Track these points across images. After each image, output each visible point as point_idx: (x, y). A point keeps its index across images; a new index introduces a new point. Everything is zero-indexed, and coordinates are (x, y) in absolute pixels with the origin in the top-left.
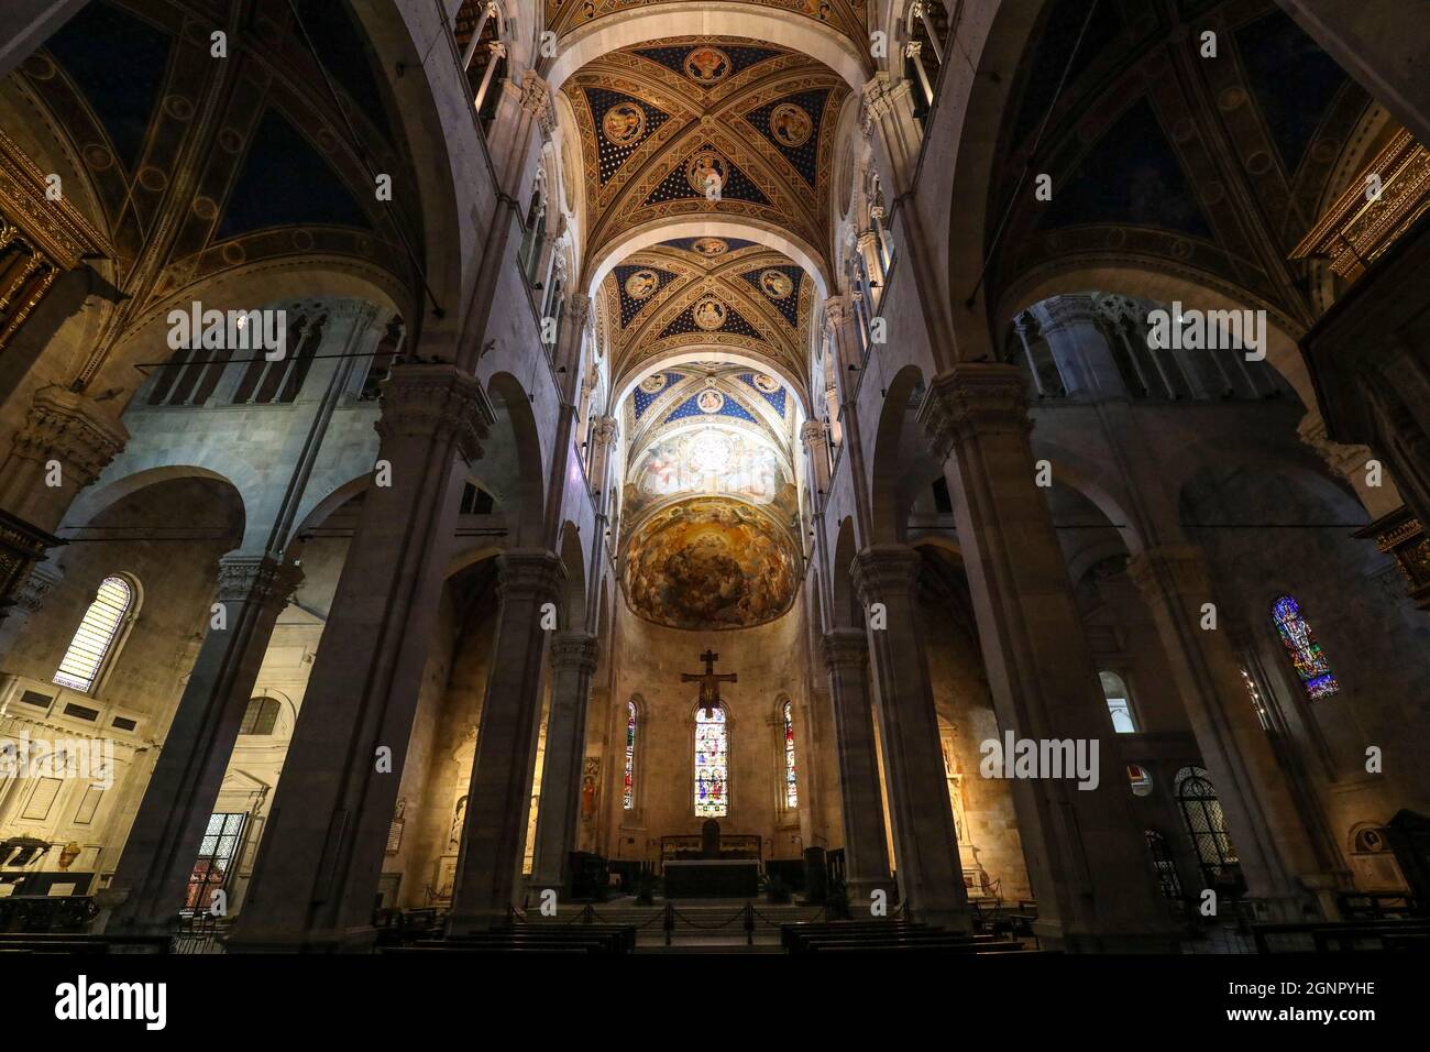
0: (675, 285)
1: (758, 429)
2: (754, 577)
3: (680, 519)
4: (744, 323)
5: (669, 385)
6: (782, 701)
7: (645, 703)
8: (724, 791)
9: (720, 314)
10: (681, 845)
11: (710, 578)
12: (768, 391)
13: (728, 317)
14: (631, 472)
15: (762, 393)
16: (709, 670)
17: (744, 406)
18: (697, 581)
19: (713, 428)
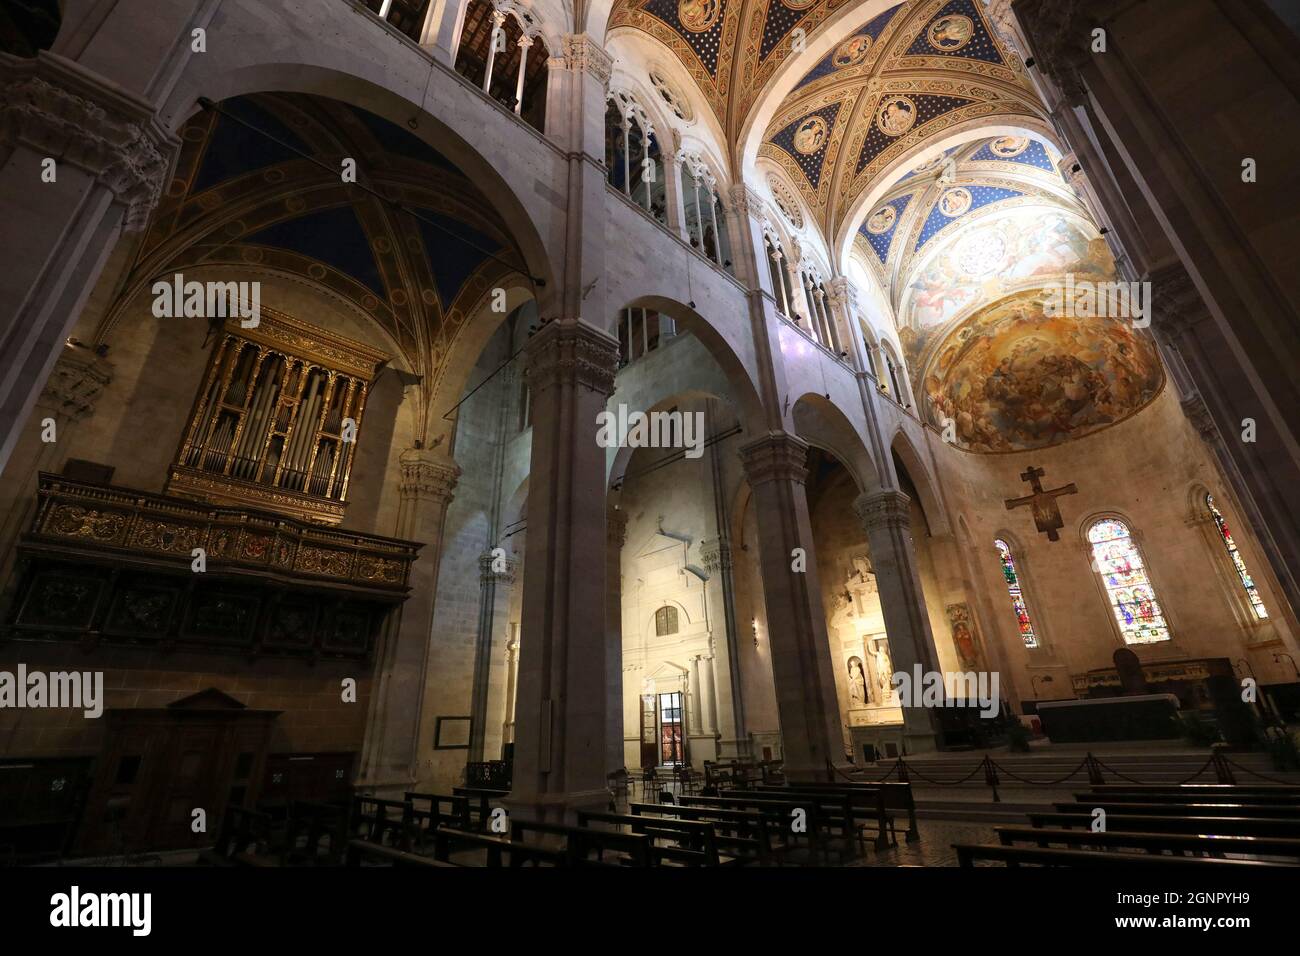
0: (844, 114)
1: (1026, 200)
2: (1104, 363)
3: (976, 340)
4: (939, 100)
5: (900, 211)
6: (1198, 494)
7: (1015, 537)
8: (1157, 611)
9: (907, 109)
10: (1095, 680)
11: (1048, 386)
12: (1014, 154)
13: (917, 107)
14: (901, 317)
15: (1010, 159)
16: (1037, 489)
17: (997, 185)
18: (1032, 394)
19: (973, 228)
